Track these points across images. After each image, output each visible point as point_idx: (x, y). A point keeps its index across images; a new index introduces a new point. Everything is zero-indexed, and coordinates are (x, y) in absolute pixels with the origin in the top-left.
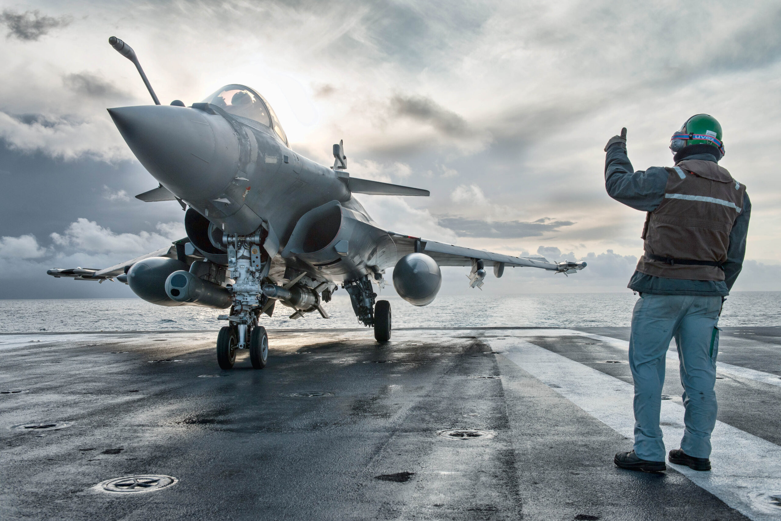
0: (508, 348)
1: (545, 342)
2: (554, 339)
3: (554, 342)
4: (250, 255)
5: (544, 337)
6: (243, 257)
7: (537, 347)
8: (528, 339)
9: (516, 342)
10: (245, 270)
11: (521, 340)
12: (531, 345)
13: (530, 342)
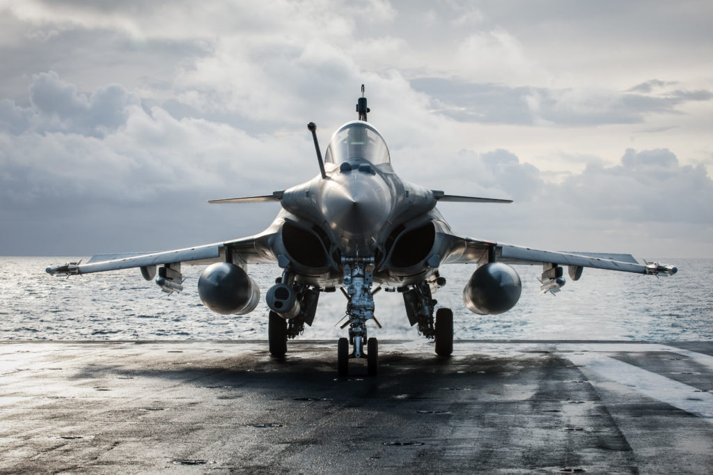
0: (589, 363)
1: (628, 357)
2: (638, 355)
3: (638, 357)
4: (364, 273)
5: (628, 352)
6: (358, 276)
7: (620, 362)
8: (610, 354)
9: (597, 357)
10: (361, 287)
11: (602, 355)
12: (613, 360)
13: (612, 357)
